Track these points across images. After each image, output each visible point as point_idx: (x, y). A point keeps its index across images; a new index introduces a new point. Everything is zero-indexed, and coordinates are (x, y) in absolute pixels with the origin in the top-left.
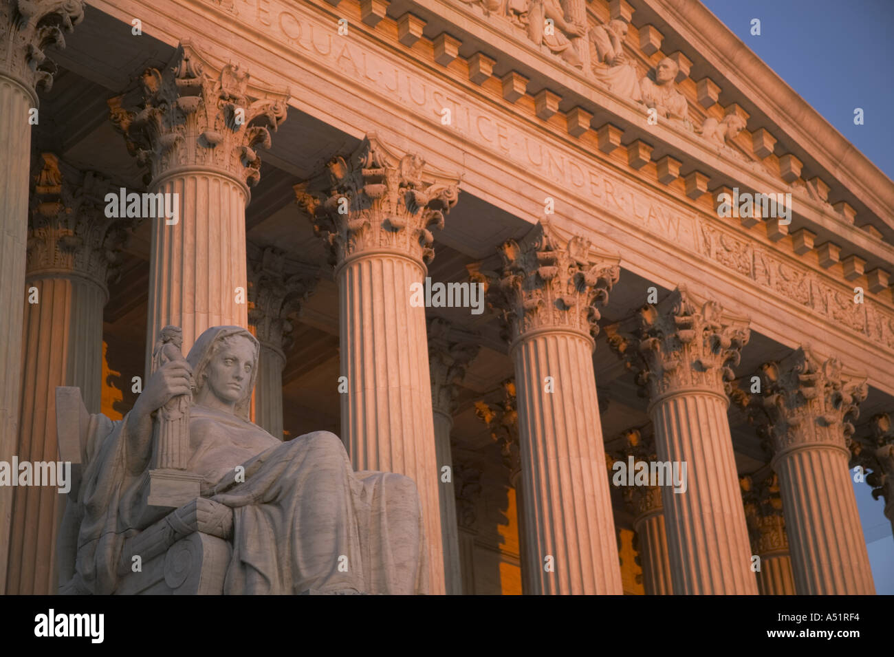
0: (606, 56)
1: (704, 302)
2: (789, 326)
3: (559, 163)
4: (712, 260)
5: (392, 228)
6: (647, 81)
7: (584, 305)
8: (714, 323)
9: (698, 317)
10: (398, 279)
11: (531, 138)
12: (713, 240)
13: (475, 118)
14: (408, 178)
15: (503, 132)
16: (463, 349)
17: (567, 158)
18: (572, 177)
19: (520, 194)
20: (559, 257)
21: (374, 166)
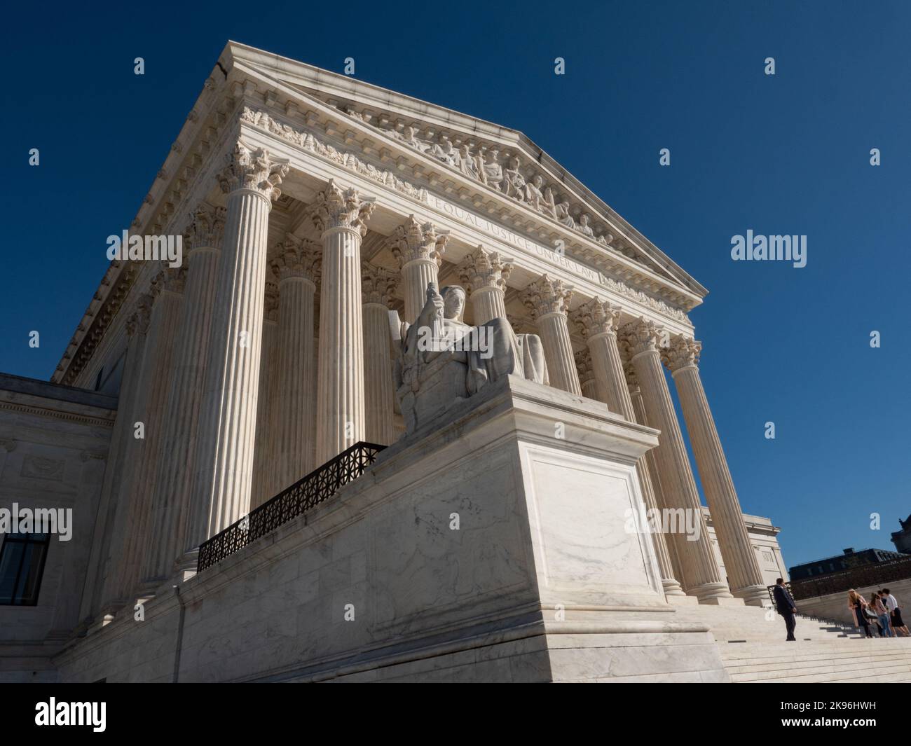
0: (561, 215)
3: (549, 254)
4: (607, 287)
6: (577, 224)
11: (537, 245)
12: (606, 280)
14: (495, 261)
17: (551, 252)
19: (535, 265)
20: (552, 287)
21: (482, 257)
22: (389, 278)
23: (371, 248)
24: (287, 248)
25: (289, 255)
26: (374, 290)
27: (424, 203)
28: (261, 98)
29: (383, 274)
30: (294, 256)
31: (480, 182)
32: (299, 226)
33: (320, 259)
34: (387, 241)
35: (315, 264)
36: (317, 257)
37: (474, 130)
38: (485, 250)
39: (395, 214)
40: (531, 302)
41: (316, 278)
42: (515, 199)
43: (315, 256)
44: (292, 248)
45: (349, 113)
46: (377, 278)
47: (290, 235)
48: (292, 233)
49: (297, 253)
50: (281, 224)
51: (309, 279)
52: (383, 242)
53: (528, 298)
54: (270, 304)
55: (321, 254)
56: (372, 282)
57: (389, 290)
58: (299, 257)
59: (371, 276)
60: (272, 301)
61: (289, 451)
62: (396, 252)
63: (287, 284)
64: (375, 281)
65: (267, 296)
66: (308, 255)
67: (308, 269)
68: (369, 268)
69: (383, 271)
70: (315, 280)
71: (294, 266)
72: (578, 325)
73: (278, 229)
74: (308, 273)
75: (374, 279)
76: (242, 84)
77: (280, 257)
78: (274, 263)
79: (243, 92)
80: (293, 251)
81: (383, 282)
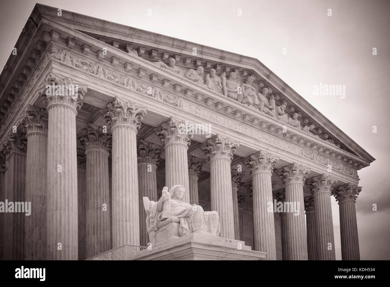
0: (280, 113)
1: (300, 165)
2: (321, 169)
3: (266, 137)
4: (303, 156)
5: (223, 153)
6: (290, 118)
7: (270, 167)
8: (302, 169)
9: (298, 168)
10: (224, 163)
11: (259, 132)
12: (304, 152)
13: (245, 129)
14: (227, 143)
15: (252, 131)
16: (241, 175)
17: (268, 136)
18: (269, 140)
19: (255, 145)
20: (264, 157)
21: (218, 140)
22: (157, 149)
23: (145, 132)
24: (90, 132)
25: (90, 136)
26: (146, 156)
27: (180, 108)
28: (64, 42)
29: (154, 147)
30: (94, 137)
31: (223, 95)
32: (96, 120)
33: (111, 138)
34: (155, 129)
35: (108, 141)
36: (108, 137)
37: (221, 59)
38: (221, 137)
39: (160, 116)
40: (249, 164)
41: (109, 149)
42: (246, 105)
43: (108, 136)
44: (92, 132)
45: (128, 52)
46: (149, 149)
47: (91, 125)
48: (92, 123)
49: (96, 135)
50: (85, 118)
51: (104, 149)
52: (153, 130)
53: (248, 162)
54: (80, 159)
55: (112, 135)
56: (146, 151)
57: (157, 155)
58: (97, 137)
59: (145, 147)
60: (82, 158)
61: (97, 234)
62: (161, 136)
63: (91, 152)
64: (148, 151)
65: (78, 155)
66: (103, 136)
67: (103, 144)
68: (144, 143)
69: (153, 145)
70: (109, 150)
71: (95, 142)
72: (281, 177)
73: (83, 121)
74: (104, 146)
75: (147, 149)
76: (50, 33)
77: (85, 136)
78: (81, 139)
79: (51, 39)
80: (93, 134)
81: (153, 152)
